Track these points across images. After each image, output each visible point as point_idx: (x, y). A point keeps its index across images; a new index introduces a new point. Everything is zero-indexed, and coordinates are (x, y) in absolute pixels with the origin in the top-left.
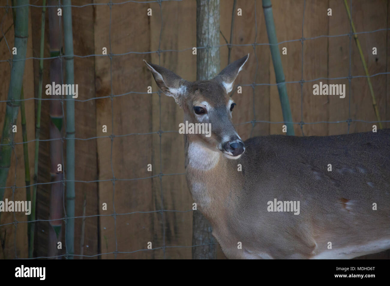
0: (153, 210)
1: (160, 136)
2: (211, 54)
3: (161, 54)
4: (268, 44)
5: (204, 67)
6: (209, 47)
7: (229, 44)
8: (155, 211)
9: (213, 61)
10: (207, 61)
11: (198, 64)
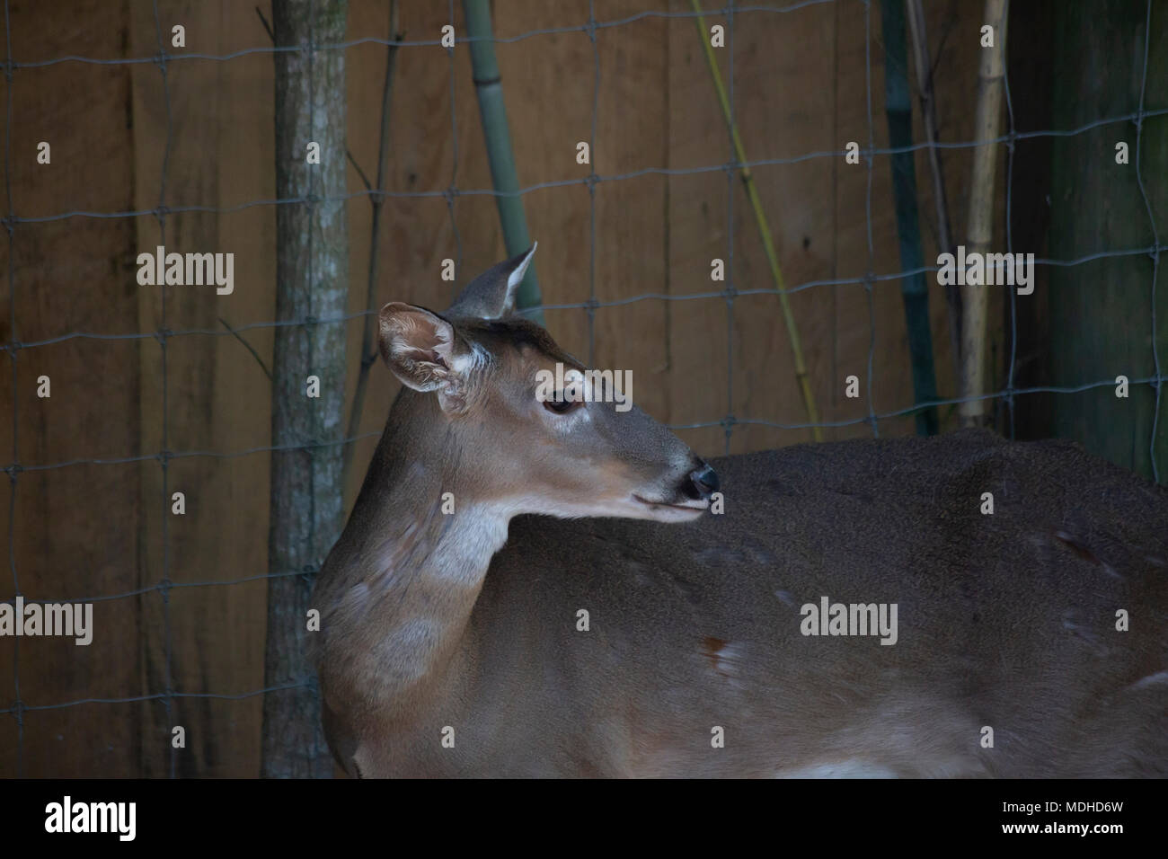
0: (140, 694)
1: (164, 468)
2: (319, 219)
3: (168, 220)
4: (492, 192)
5: (300, 259)
6: (312, 199)
7: (374, 191)
8: (146, 697)
9: (325, 239)
10: (310, 241)
11: (280, 249)
